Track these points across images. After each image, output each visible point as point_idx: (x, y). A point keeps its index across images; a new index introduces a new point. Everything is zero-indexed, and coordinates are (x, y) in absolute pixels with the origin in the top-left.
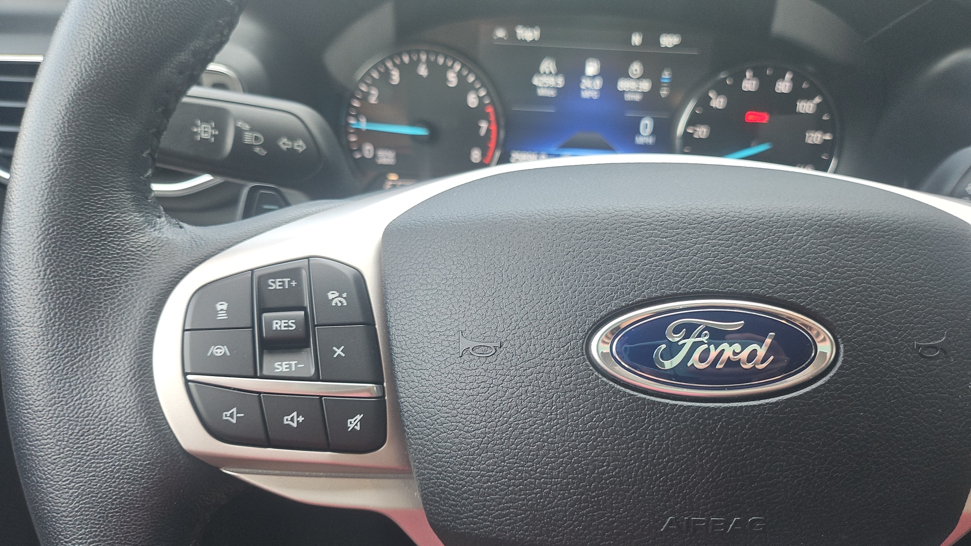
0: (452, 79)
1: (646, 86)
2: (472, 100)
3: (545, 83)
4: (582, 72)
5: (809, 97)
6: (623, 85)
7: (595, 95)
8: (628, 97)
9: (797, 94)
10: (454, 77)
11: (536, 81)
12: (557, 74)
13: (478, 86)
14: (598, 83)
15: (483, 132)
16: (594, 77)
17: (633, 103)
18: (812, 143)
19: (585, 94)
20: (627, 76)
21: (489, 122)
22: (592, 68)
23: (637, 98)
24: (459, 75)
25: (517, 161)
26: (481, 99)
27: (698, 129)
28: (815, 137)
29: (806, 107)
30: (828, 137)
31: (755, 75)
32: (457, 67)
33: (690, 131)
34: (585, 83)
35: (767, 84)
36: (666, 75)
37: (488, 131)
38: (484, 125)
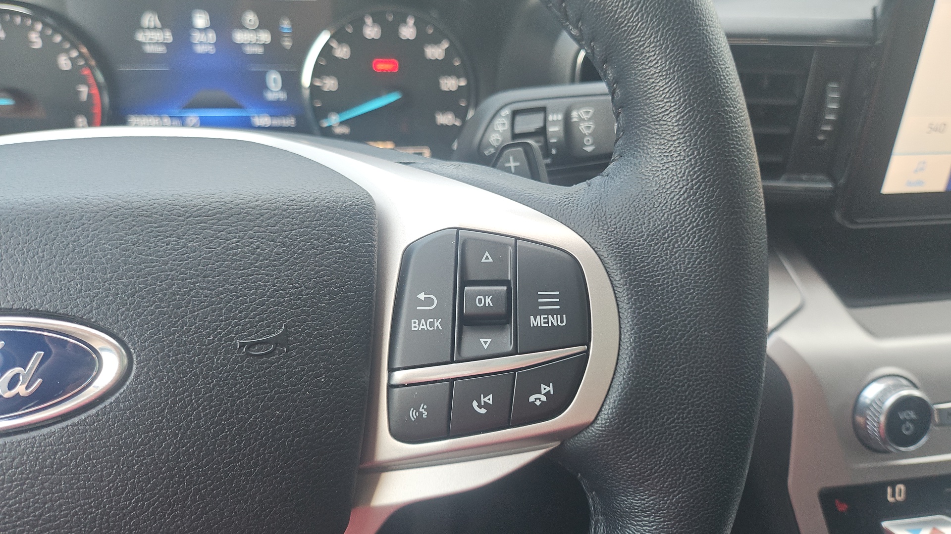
0: (36, 40)
1: (265, 37)
2: (64, 63)
3: (151, 39)
4: (189, 26)
5: (436, 42)
6: (240, 37)
7: (211, 49)
8: (249, 50)
9: (422, 39)
10: (36, 37)
11: (140, 37)
12: (162, 29)
13: (67, 46)
14: (212, 36)
15: (84, 97)
16: (204, 30)
17: (254, 56)
18: (448, 90)
19: (200, 49)
20: (242, 27)
21: (89, 86)
22: (201, 20)
23: (259, 50)
24: (42, 35)
25: (136, 125)
26: (72, 60)
27: (326, 82)
28: (449, 84)
29: (435, 52)
30: (463, 83)
31: (375, 21)
32: (39, 26)
33: (318, 84)
34: (197, 37)
35: (390, 31)
36: (286, 25)
37: (90, 95)
38: (84, 90)
